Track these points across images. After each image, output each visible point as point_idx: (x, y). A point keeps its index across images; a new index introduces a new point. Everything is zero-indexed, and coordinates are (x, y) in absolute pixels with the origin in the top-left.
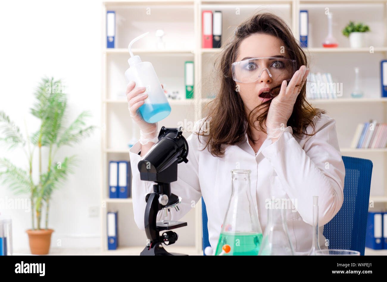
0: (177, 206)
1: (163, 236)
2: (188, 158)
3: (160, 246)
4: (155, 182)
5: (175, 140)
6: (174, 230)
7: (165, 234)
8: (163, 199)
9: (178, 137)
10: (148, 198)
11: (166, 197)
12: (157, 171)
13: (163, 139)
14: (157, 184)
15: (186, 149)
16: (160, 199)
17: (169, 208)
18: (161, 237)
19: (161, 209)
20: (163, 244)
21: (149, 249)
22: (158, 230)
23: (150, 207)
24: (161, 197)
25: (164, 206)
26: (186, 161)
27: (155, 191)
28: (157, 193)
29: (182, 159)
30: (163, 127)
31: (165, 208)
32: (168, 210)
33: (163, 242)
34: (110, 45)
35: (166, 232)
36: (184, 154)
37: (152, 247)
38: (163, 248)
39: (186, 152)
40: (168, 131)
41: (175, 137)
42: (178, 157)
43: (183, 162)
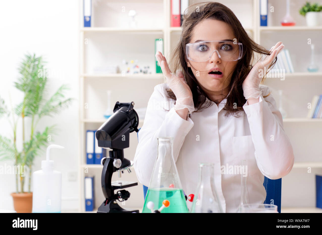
0: (129, 169)
1: (118, 194)
3: (115, 202)
4: (111, 148)
5: (127, 113)
6: (126, 189)
7: (119, 192)
8: (117, 163)
9: (130, 111)
10: (105, 162)
11: (119, 161)
12: (112, 139)
13: (117, 112)
14: (112, 150)
15: (137, 120)
16: (114, 163)
17: (122, 170)
18: (116, 195)
19: (115, 171)
20: (117, 200)
21: (105, 205)
22: (112, 189)
23: (106, 170)
24: (115, 161)
25: (118, 169)
26: (137, 131)
27: (110, 156)
28: (112, 158)
29: (133, 129)
30: (118, 102)
31: (119, 170)
34: (87, 24)
36: (135, 125)
37: (108, 203)
38: (117, 204)
39: (137, 123)
40: (122, 105)
41: (127, 111)
42: (130, 127)
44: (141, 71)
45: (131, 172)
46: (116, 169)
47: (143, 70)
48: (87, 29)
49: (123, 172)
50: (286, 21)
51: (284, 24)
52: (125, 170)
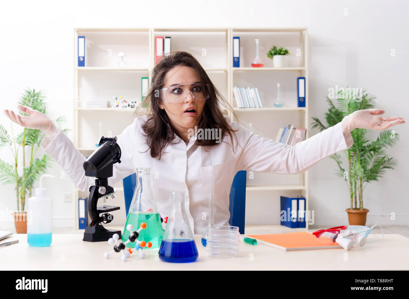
0: (113, 195)
1: (102, 217)
2: (121, 159)
3: (100, 224)
4: (97, 177)
5: (111, 146)
6: (110, 213)
7: (104, 216)
8: (102, 190)
9: (113, 145)
10: (91, 189)
11: (104, 188)
12: (98, 169)
13: (102, 146)
14: (97, 179)
15: (119, 153)
16: (99, 190)
17: (106, 196)
18: (101, 217)
19: (100, 197)
20: (102, 223)
21: (91, 227)
22: (98, 212)
23: (92, 196)
24: (100, 188)
25: (103, 195)
26: (120, 162)
27: (96, 184)
28: (97, 186)
29: (116, 160)
30: (103, 137)
31: (103, 196)
32: (106, 198)
33: (102, 221)
34: (81, 63)
35: (104, 214)
36: (118, 157)
37: (94, 225)
38: (102, 226)
39: (119, 155)
40: (106, 139)
41: (111, 145)
42: (114, 159)
43: (118, 163)
44: (129, 106)
45: (114, 198)
46: (101, 196)
47: (131, 104)
48: (81, 68)
49: (107, 198)
50: (255, 63)
51: (254, 65)
52: (109, 197)
